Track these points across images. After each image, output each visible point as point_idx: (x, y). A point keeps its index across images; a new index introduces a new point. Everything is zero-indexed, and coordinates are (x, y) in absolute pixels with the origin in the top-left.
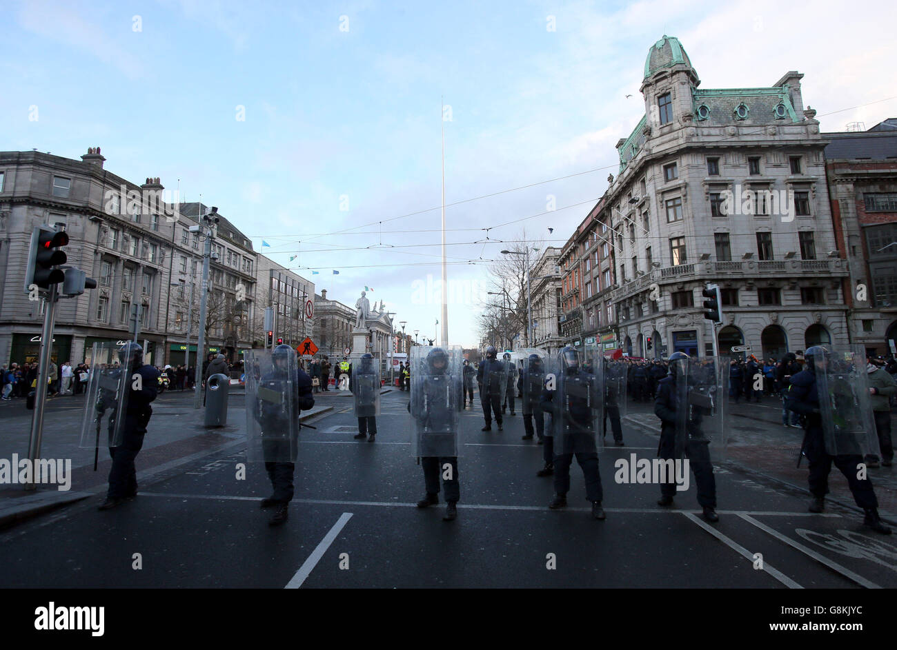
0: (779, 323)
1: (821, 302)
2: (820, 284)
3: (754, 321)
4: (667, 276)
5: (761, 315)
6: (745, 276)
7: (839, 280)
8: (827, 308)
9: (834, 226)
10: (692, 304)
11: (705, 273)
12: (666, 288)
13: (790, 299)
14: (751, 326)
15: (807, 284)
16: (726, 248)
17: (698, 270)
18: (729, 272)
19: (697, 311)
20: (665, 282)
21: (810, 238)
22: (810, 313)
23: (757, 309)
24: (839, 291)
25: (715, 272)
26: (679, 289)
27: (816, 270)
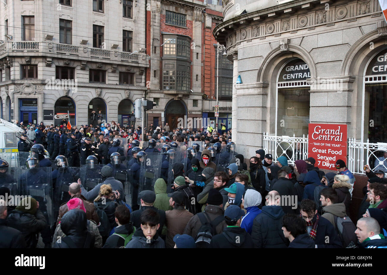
0: (102, 97)
1: (132, 83)
2: (132, 70)
4: (16, 49)
5: (90, 90)
6: (80, 58)
7: (143, 69)
8: (134, 88)
9: (146, 30)
10: (37, 77)
11: (48, 51)
12: (17, 60)
13: (112, 79)
14: (82, 98)
15: (124, 70)
16: (69, 33)
17: (42, 49)
18: (68, 53)
19: (39, 82)
20: (14, 54)
21: (130, 36)
22: (123, 91)
23: (87, 85)
24: (143, 77)
25: (56, 52)
26: (27, 62)
27: (130, 60)
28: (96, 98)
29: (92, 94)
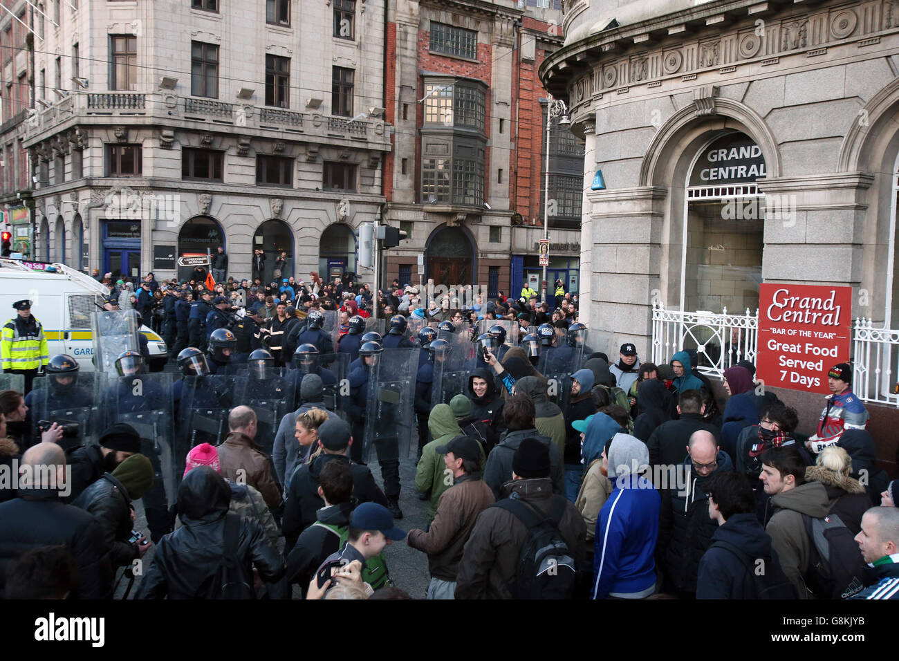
0: (284, 218)
2: (353, 158)
3: (244, 210)
4: (96, 110)
5: (257, 201)
6: (236, 131)
7: (378, 156)
8: (356, 198)
9: (385, 66)
10: (140, 171)
11: (165, 114)
12: (97, 133)
13: (306, 177)
14: (239, 219)
15: (333, 156)
16: (211, 73)
17: (152, 109)
18: (209, 118)
19: (146, 184)
20: (92, 121)
21: (349, 80)
22: (332, 205)
23: (252, 191)
24: (378, 173)
25: (182, 115)
26: (118, 138)
27: (348, 135)
28: (270, 221)
29: (263, 211)
